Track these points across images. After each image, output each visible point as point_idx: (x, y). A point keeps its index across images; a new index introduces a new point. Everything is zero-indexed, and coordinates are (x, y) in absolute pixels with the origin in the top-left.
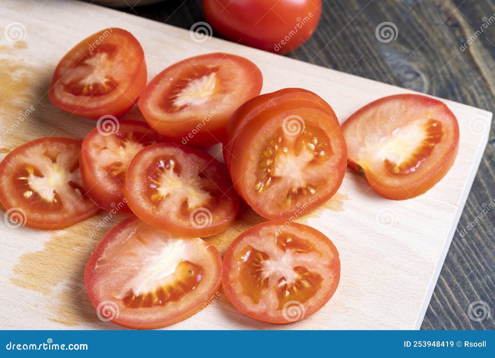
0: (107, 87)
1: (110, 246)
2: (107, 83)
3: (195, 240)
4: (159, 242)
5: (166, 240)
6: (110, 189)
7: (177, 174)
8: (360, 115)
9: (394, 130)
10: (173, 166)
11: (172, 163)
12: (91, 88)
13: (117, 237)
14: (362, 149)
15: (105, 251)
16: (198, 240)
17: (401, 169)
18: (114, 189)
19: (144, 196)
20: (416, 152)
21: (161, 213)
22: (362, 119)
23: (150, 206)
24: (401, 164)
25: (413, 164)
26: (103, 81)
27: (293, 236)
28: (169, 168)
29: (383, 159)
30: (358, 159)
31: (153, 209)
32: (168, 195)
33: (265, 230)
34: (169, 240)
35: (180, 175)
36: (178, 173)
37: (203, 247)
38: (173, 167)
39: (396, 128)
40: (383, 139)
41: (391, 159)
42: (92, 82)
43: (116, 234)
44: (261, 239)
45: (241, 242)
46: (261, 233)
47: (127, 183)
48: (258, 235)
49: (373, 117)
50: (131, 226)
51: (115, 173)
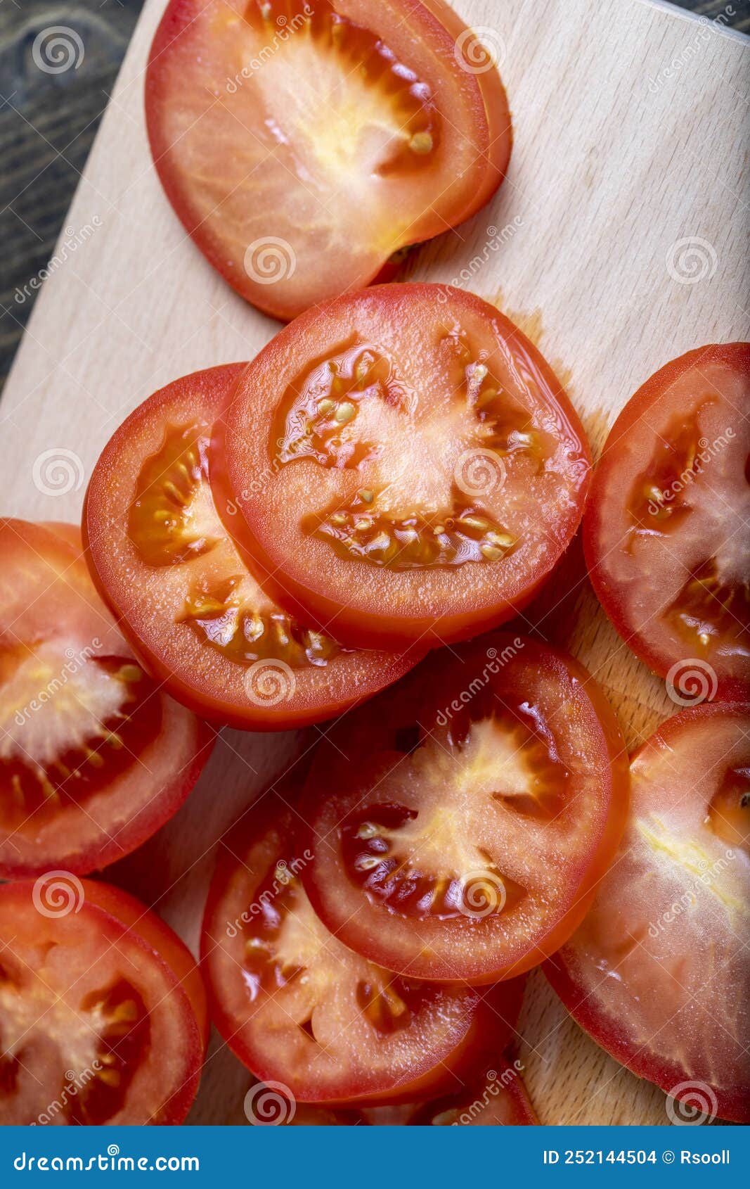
0: (122, 1012)
1: (643, 1037)
2: (108, 1009)
3: (636, 780)
4: (637, 887)
5: (633, 869)
6: (457, 1027)
7: (409, 819)
8: (209, 237)
9: (273, 136)
10: (378, 828)
11: (370, 831)
12: (107, 1060)
13: (615, 1015)
14: (335, 240)
15: (661, 1054)
16: (639, 772)
17: (415, 129)
18: (453, 1014)
19: (490, 927)
20: (358, 73)
21: (552, 882)
22: (224, 233)
23: (530, 914)
24: (400, 124)
25: (399, 86)
26: (96, 1021)
27: (643, 481)
28: (388, 843)
29: (376, 178)
30: (371, 256)
31: (540, 905)
32: (486, 853)
33: (611, 563)
34: (635, 858)
35: (413, 809)
36: (407, 817)
37: (663, 758)
38: (383, 829)
39: (267, 130)
40: (303, 173)
41: (378, 153)
42: (91, 1053)
43: (605, 1018)
44: (646, 579)
45: (649, 639)
46: (621, 577)
47: (446, 979)
48: (629, 586)
49: (221, 196)
50: (577, 970)
51: (398, 1008)
